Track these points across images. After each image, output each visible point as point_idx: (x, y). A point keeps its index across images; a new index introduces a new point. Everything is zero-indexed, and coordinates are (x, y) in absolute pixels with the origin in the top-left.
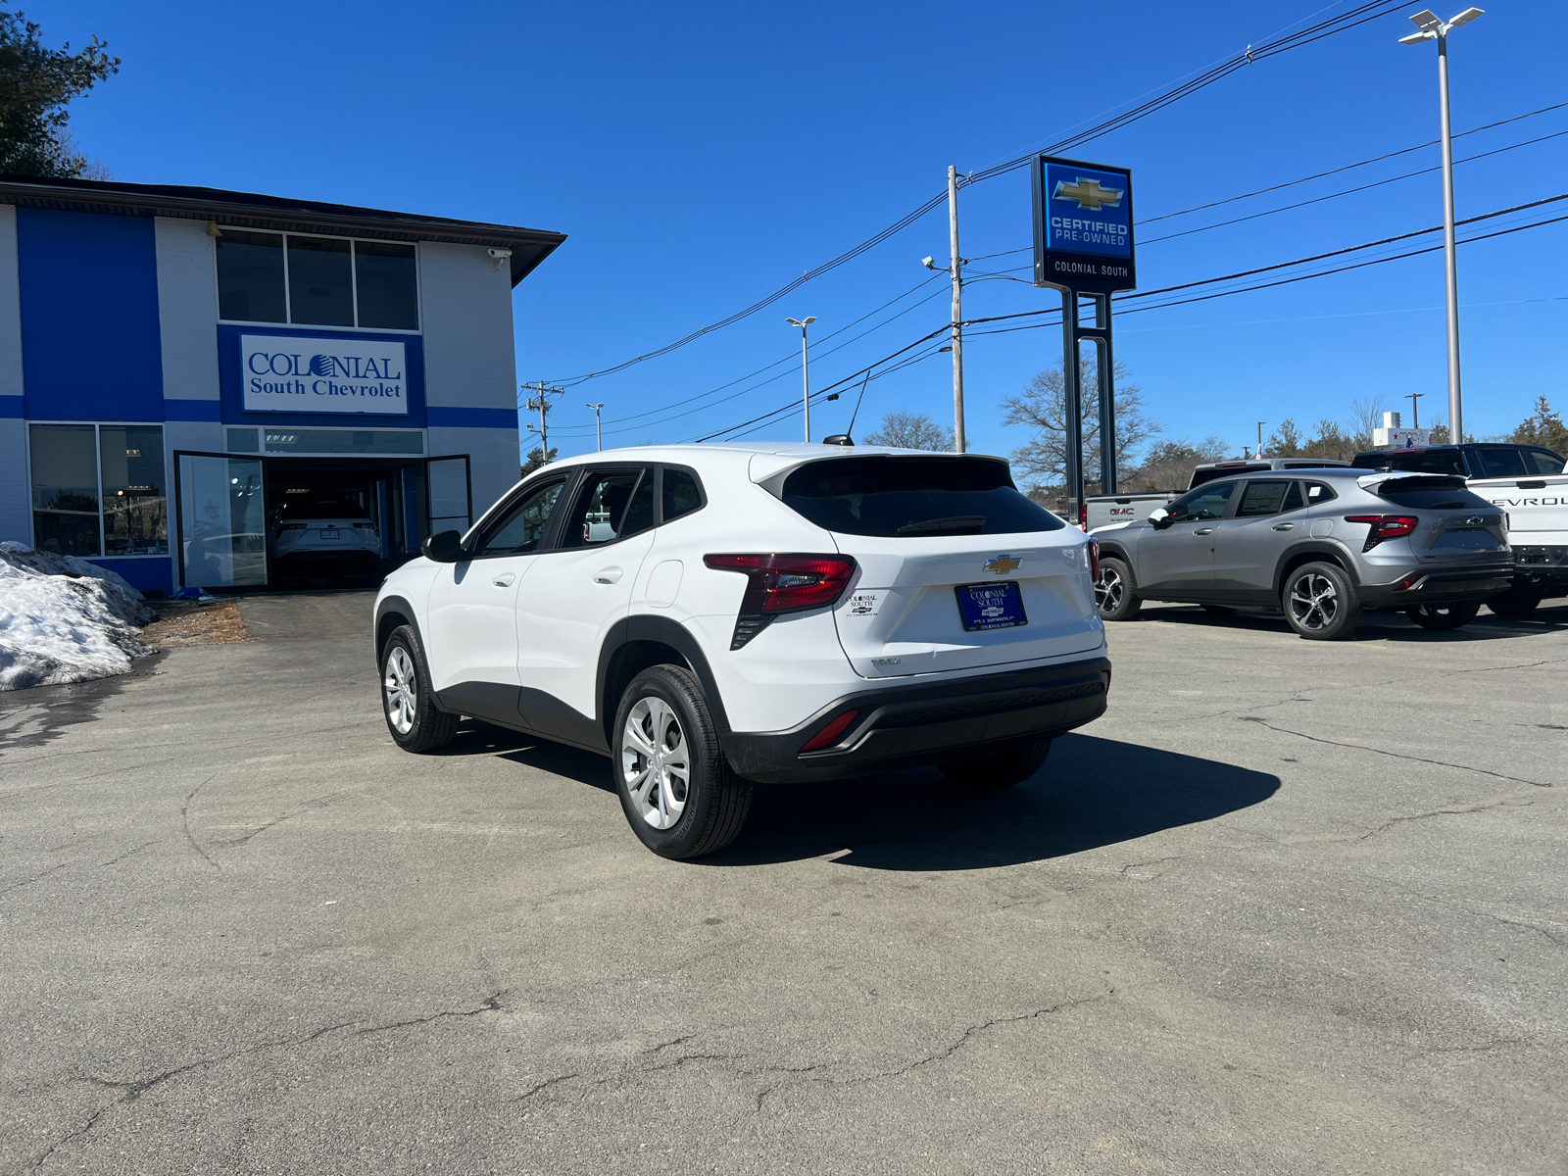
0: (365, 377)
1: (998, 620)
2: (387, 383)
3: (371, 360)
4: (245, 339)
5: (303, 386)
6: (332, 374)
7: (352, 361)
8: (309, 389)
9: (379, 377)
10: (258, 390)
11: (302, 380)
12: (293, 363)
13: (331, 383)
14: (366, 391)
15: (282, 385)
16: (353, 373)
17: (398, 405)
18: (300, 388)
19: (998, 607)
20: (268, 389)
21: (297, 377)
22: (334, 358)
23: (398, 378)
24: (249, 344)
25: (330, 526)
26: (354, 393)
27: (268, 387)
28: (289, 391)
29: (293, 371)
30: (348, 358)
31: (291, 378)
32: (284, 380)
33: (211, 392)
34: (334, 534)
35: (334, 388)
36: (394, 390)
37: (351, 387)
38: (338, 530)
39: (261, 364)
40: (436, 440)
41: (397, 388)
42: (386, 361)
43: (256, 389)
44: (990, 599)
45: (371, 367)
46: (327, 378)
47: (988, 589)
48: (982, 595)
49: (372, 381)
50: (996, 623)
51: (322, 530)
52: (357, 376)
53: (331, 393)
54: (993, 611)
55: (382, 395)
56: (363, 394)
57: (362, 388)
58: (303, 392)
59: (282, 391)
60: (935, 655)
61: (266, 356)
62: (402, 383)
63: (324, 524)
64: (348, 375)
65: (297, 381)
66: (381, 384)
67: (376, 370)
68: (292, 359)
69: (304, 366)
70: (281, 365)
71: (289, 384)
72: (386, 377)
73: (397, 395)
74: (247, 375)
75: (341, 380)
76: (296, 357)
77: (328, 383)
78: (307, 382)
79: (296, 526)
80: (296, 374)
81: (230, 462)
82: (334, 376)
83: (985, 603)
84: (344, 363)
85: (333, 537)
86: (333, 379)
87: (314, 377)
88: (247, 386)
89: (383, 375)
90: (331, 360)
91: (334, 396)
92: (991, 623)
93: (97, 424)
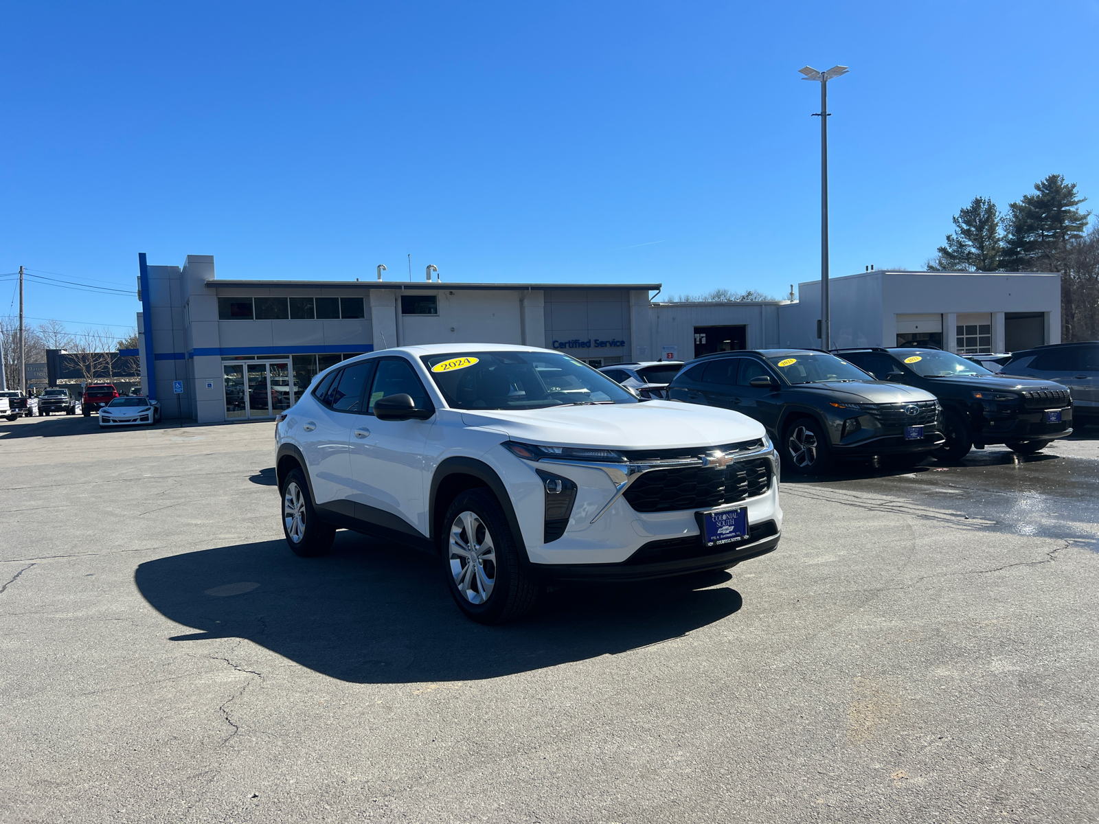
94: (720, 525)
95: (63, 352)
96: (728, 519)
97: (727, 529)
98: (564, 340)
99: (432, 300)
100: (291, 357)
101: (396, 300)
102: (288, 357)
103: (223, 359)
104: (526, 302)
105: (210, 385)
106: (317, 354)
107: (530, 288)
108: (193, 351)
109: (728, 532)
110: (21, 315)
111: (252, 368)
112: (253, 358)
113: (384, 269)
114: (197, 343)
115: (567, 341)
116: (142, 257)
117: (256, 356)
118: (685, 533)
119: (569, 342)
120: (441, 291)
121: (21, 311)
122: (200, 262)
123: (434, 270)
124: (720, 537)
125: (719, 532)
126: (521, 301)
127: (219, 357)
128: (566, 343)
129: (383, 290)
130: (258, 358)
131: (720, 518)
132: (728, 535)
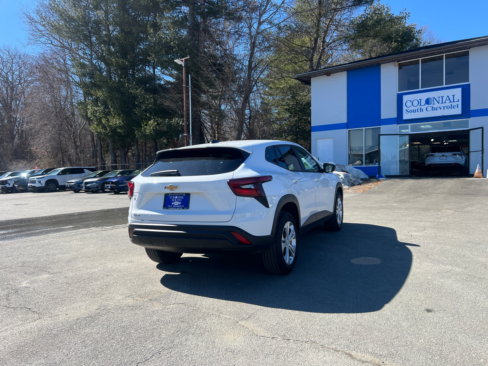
0: (445, 103)
1: (177, 206)
2: (453, 104)
3: (448, 96)
4: (404, 97)
5: (422, 109)
6: (433, 104)
7: (441, 98)
8: (424, 110)
9: (451, 102)
10: (408, 112)
11: (422, 107)
12: (419, 102)
13: (432, 107)
14: (445, 108)
15: (415, 110)
16: (441, 102)
17: (458, 111)
18: (421, 110)
19: (179, 202)
20: (411, 112)
21: (420, 107)
22: (434, 98)
23: (458, 101)
24: (405, 98)
25: (443, 155)
26: (441, 109)
27: (411, 111)
28: (418, 112)
29: (419, 105)
30: (439, 97)
31: (419, 107)
32: (416, 108)
33: (395, 115)
34: (445, 158)
35: (433, 109)
36: (456, 106)
37: (440, 107)
38: (446, 156)
39: (409, 104)
40: (473, 122)
41: (457, 105)
42: (454, 96)
43: (407, 112)
44: (177, 199)
45: (448, 99)
46: (431, 105)
47: (177, 195)
48: (174, 197)
49: (448, 104)
50: (177, 207)
51: (440, 156)
52: (442, 103)
53: (432, 110)
54: (176, 203)
55: (451, 108)
56: (444, 109)
57: (444, 107)
58: (422, 111)
59: (415, 112)
60: (149, 215)
61: (411, 101)
62: (460, 103)
63: (441, 154)
64: (439, 103)
65: (420, 108)
66: (451, 105)
67: (449, 100)
68: (419, 101)
69: (423, 102)
70: (415, 103)
71: (418, 109)
72: (454, 102)
73: (457, 107)
74: (405, 108)
75: (436, 105)
76: (420, 100)
77: (431, 107)
78: (424, 108)
79: (432, 155)
80: (421, 105)
81: (400, 137)
82: (434, 104)
83: (174, 200)
84: (438, 99)
85: (444, 159)
86: (433, 105)
87: (427, 106)
88: (404, 111)
89: (452, 101)
90: (433, 99)
91: (433, 111)
92: (175, 207)
93: (364, 128)
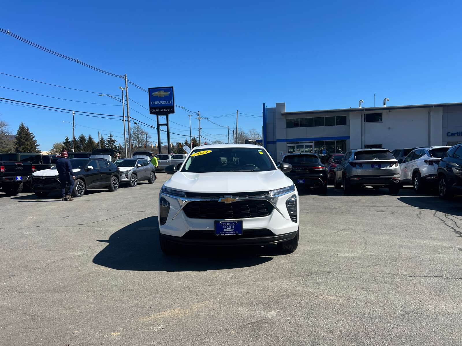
94: (225, 227)
95: (249, 141)
96: (230, 225)
97: (229, 230)
98: (454, 132)
99: (380, 115)
100: (314, 142)
101: (361, 116)
102: (313, 142)
103: (287, 143)
104: (431, 114)
105: (282, 154)
106: (325, 141)
107: (433, 106)
108: (276, 141)
109: (230, 231)
110: (237, 128)
111: (298, 147)
112: (299, 143)
113: (362, 102)
114: (279, 137)
115: (456, 132)
116: (264, 105)
117: (300, 142)
118: (207, 228)
119: (457, 133)
120: (384, 111)
121: (237, 126)
122: (281, 105)
123: (387, 101)
124: (225, 232)
125: (224, 230)
126: (429, 113)
127: (285, 143)
128: (455, 134)
129: (355, 112)
130: (301, 143)
131: (225, 224)
132: (230, 232)
